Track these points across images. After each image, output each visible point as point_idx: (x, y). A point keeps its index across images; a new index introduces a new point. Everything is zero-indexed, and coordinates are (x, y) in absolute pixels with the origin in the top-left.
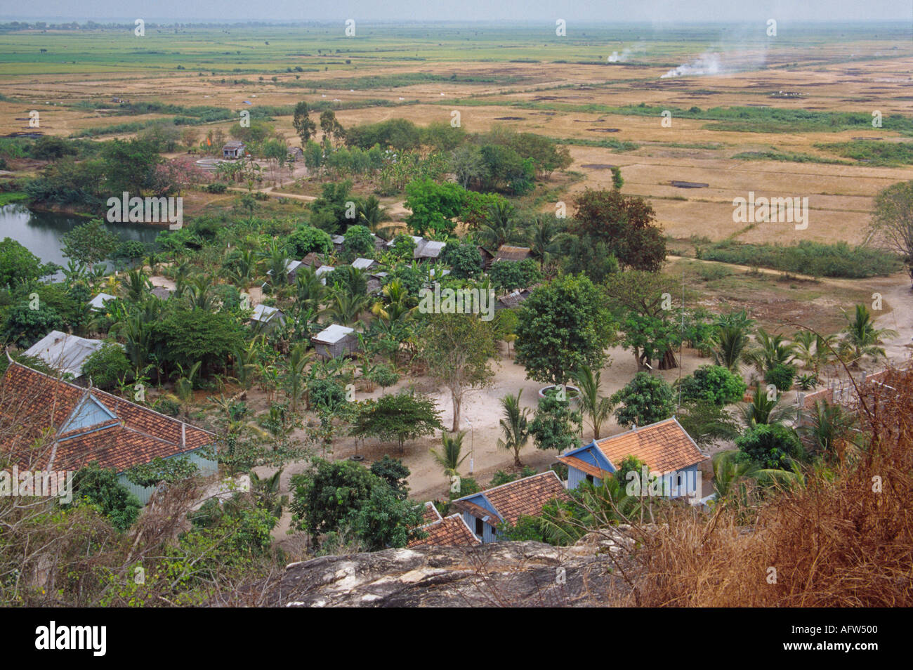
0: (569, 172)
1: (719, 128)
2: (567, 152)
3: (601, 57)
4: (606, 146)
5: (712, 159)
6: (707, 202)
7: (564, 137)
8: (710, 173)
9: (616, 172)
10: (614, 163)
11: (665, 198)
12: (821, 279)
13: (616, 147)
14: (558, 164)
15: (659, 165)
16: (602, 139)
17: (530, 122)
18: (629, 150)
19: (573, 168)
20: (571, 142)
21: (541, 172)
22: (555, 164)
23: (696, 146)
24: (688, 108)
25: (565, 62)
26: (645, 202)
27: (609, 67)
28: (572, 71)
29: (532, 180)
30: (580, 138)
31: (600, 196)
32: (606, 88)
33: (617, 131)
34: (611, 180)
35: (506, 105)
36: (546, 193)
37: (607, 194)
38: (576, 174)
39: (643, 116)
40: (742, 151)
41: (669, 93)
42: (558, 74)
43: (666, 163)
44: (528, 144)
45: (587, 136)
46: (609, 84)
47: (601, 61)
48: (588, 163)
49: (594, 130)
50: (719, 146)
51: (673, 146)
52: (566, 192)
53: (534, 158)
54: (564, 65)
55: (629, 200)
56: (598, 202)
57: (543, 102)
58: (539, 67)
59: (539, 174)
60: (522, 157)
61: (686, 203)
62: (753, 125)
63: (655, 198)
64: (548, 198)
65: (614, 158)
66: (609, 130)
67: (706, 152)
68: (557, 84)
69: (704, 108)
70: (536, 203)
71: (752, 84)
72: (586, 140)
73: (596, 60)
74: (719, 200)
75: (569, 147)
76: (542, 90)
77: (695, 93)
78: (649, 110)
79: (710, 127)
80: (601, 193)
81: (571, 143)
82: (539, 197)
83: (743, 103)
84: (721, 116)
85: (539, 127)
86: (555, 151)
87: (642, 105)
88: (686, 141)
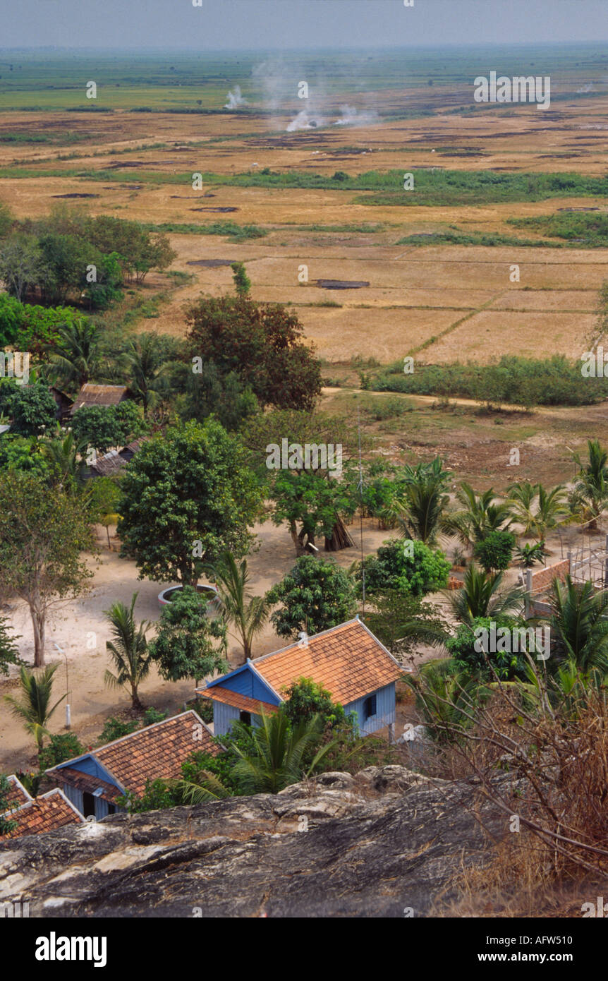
0: (171, 273)
1: (376, 201)
2: (166, 243)
3: (200, 102)
4: (220, 233)
5: (370, 246)
6: (368, 307)
7: (158, 221)
8: (370, 265)
9: (239, 271)
10: (236, 257)
11: (311, 305)
12: (535, 409)
13: (235, 234)
14: (154, 261)
15: (298, 257)
16: (213, 223)
17: (106, 201)
18: (253, 237)
19: (176, 266)
20: (169, 228)
21: (132, 275)
22: (150, 261)
23: (346, 228)
24: (331, 174)
25: (148, 111)
26: (288, 310)
27: (213, 116)
28: (161, 123)
29: (119, 285)
30: (182, 222)
31: (223, 304)
32: (212, 148)
33: (234, 210)
34: (233, 281)
35: (68, 175)
36: (140, 304)
37: (232, 301)
38: (181, 275)
39: (268, 187)
40: (411, 233)
41: (300, 153)
42: (140, 128)
43: (307, 255)
44: (109, 232)
45: (189, 218)
46: (216, 141)
47: (202, 107)
48: (197, 258)
49: (200, 210)
50: (379, 227)
51: (314, 229)
52: (169, 302)
53: (120, 252)
54: (148, 115)
55: (264, 308)
56: (220, 313)
57: (122, 170)
58: (111, 118)
59: (127, 276)
60: (102, 251)
61: (340, 310)
62: (423, 196)
63: (297, 305)
64: (144, 311)
65: (233, 250)
66: (222, 210)
67: (361, 237)
68: (140, 143)
69: (353, 174)
70: (127, 321)
71: (415, 137)
72: (190, 225)
73: (194, 107)
74: (385, 304)
75: (168, 236)
76: (120, 153)
77: (338, 152)
78: (276, 178)
79: (364, 201)
80: (224, 301)
81: (171, 230)
82: (130, 311)
83: (406, 164)
84: (377, 184)
85: (120, 207)
86: (148, 241)
87: (266, 172)
88: (332, 221)
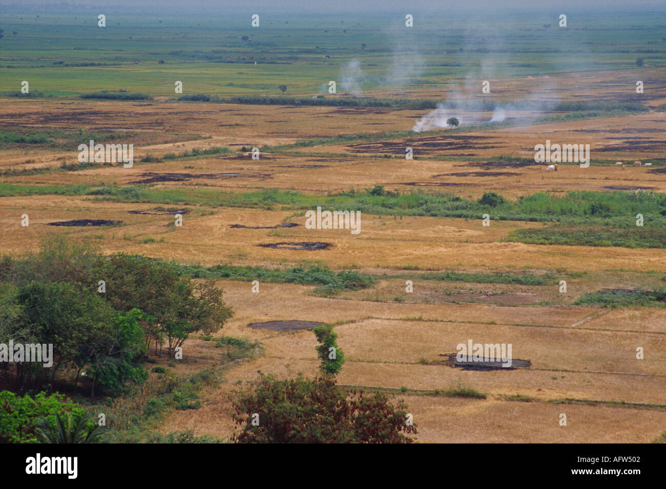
0: (222, 340)
1: (546, 238)
2: (216, 296)
3: (284, 88)
4: (303, 281)
5: (534, 304)
6: (528, 400)
7: (208, 261)
8: (532, 335)
9: (325, 337)
10: (323, 317)
11: (437, 393)
13: (325, 282)
14: (197, 322)
15: (420, 319)
16: (293, 265)
17: (131, 231)
18: (352, 287)
19: (231, 330)
20: (225, 272)
21: (159, 340)
22: (190, 323)
23: (498, 277)
24: (478, 196)
25: (206, 99)
26: (393, 402)
27: (303, 109)
28: (222, 117)
29: (141, 359)
30: (244, 264)
31: (292, 391)
32: (298, 155)
33: (325, 246)
34: (316, 355)
35: (76, 192)
36: (170, 387)
37: (306, 387)
38: (238, 343)
39: (378, 213)
40: (600, 287)
41: (435, 165)
42: (191, 124)
43: (434, 316)
44: (129, 278)
45: (257, 257)
46: (304, 145)
47: (285, 96)
48: (265, 318)
49: (274, 246)
50: (548, 277)
51: (448, 278)
52: (216, 385)
53: (144, 309)
54: (205, 106)
55: (356, 398)
56: (287, 404)
57: (160, 185)
58: (148, 110)
59: (153, 344)
60: (116, 307)
61: (483, 403)
62: (620, 231)
63: (415, 393)
64: (176, 399)
65: (321, 307)
66: (308, 246)
67: (520, 292)
68: (190, 146)
69: (511, 197)
70: (149, 413)
71: (612, 143)
72: (258, 268)
73: (274, 94)
74: (555, 395)
75: (221, 284)
76: (158, 161)
77: (489, 164)
78: (392, 201)
79: (526, 236)
80: (293, 386)
81: (227, 276)
82: (154, 399)
83: (595, 183)
84: (549, 212)
85: (152, 241)
86: (189, 293)
87: (377, 192)
88: (476, 266)
